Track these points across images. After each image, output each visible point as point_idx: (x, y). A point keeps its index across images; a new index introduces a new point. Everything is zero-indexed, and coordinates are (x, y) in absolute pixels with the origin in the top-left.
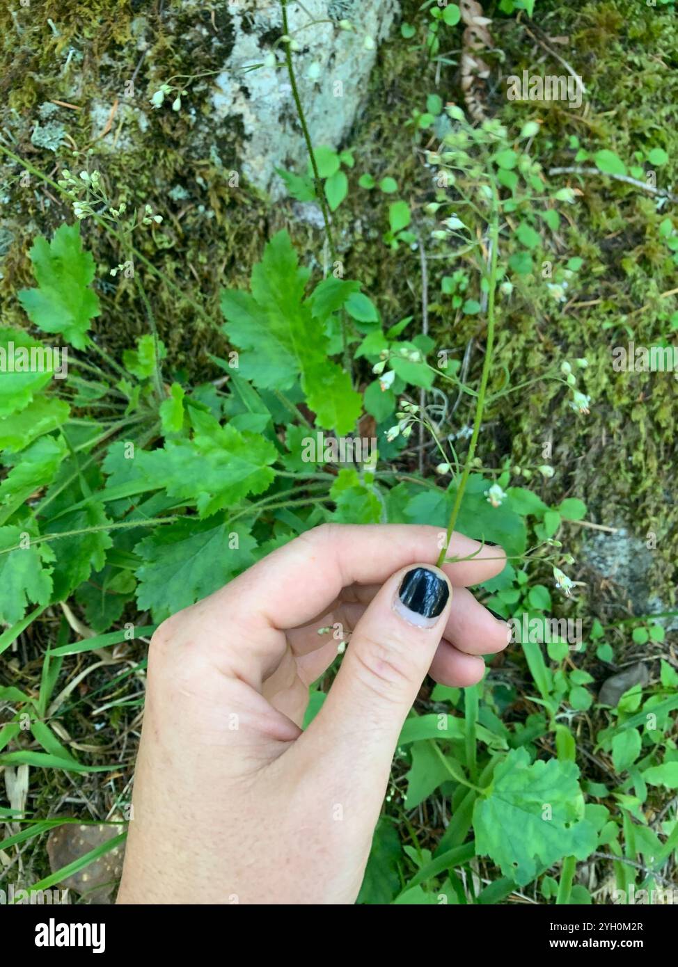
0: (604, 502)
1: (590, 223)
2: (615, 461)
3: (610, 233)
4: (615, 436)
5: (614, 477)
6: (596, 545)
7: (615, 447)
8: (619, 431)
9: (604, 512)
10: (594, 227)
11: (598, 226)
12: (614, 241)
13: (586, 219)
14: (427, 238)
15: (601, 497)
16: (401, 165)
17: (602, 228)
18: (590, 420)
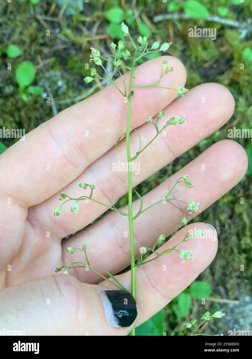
0: (227, 279)
1: (190, 57)
2: (229, 246)
3: (206, 62)
4: (227, 226)
5: (230, 259)
6: (229, 311)
7: (227, 234)
8: (229, 221)
9: (229, 286)
10: (193, 59)
11: (197, 58)
12: (211, 67)
13: (188, 53)
14: (55, 88)
15: (224, 275)
16: (25, 32)
17: (200, 59)
18: (205, 216)
